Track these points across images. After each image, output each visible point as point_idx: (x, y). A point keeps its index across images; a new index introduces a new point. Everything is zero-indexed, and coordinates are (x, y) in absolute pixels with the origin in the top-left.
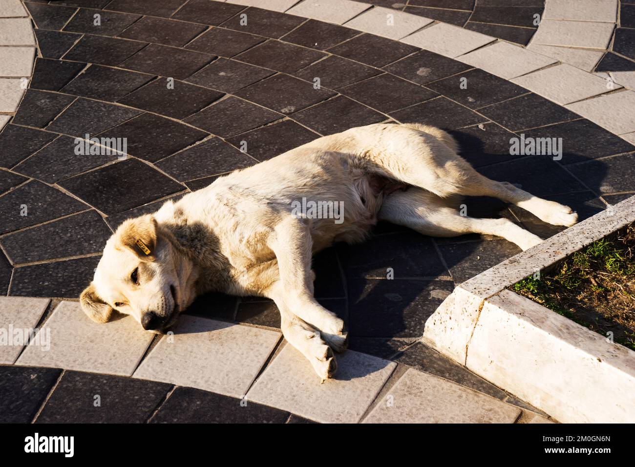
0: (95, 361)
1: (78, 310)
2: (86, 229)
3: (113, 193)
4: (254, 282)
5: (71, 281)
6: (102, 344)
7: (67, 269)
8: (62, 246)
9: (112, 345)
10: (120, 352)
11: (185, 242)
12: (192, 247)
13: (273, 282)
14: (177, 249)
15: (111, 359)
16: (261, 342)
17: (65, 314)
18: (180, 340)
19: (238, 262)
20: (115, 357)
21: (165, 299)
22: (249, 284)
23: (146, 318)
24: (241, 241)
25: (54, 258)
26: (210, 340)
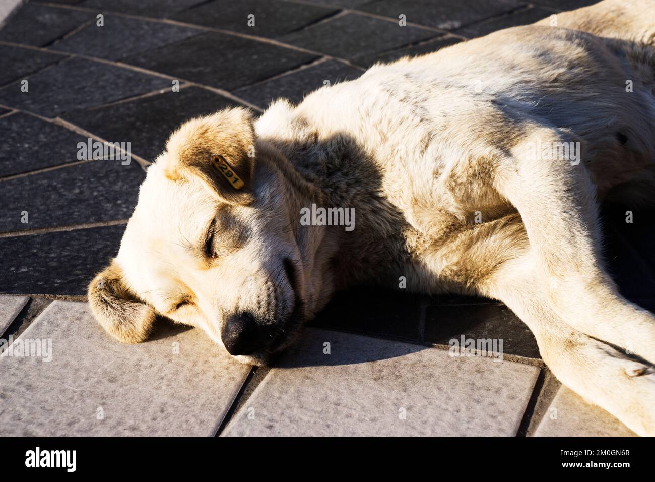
0: (119, 423)
1: (86, 317)
2: (110, 183)
3: (160, 131)
4: (457, 264)
5: (75, 266)
6: (136, 386)
7: (69, 245)
8: (61, 207)
9: (157, 389)
10: (176, 403)
11: (313, 175)
12: (327, 187)
13: (500, 263)
14: (294, 185)
15: (154, 419)
16: (496, 385)
17: (58, 326)
18: (307, 377)
19: (427, 218)
20: (163, 415)
21: (274, 285)
22: (447, 267)
23: (232, 327)
24: (437, 174)
25: (44, 228)
26: (375, 379)
